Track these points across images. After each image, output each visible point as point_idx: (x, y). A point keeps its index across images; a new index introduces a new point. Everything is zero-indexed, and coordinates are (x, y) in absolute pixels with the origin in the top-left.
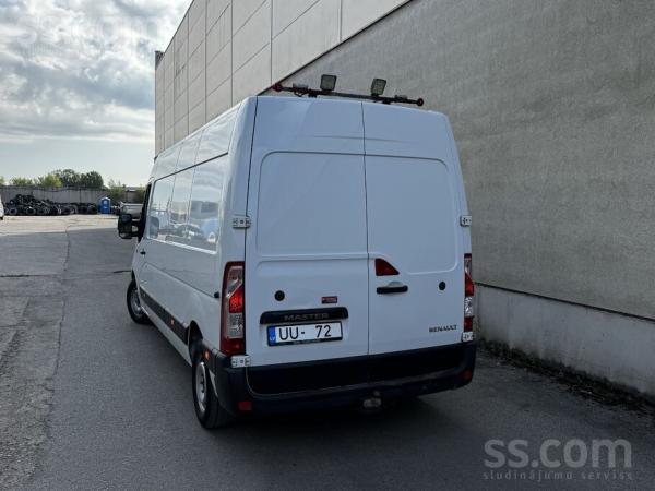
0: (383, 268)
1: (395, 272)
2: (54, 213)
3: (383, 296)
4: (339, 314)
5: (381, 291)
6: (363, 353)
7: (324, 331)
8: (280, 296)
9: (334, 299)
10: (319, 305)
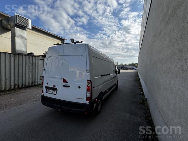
0: (64, 81)
1: (67, 82)
2: (126, 69)
3: (64, 87)
4: (56, 89)
5: (64, 86)
6: (60, 99)
7: (54, 92)
8: (47, 84)
9: (55, 86)
10: (52, 87)
